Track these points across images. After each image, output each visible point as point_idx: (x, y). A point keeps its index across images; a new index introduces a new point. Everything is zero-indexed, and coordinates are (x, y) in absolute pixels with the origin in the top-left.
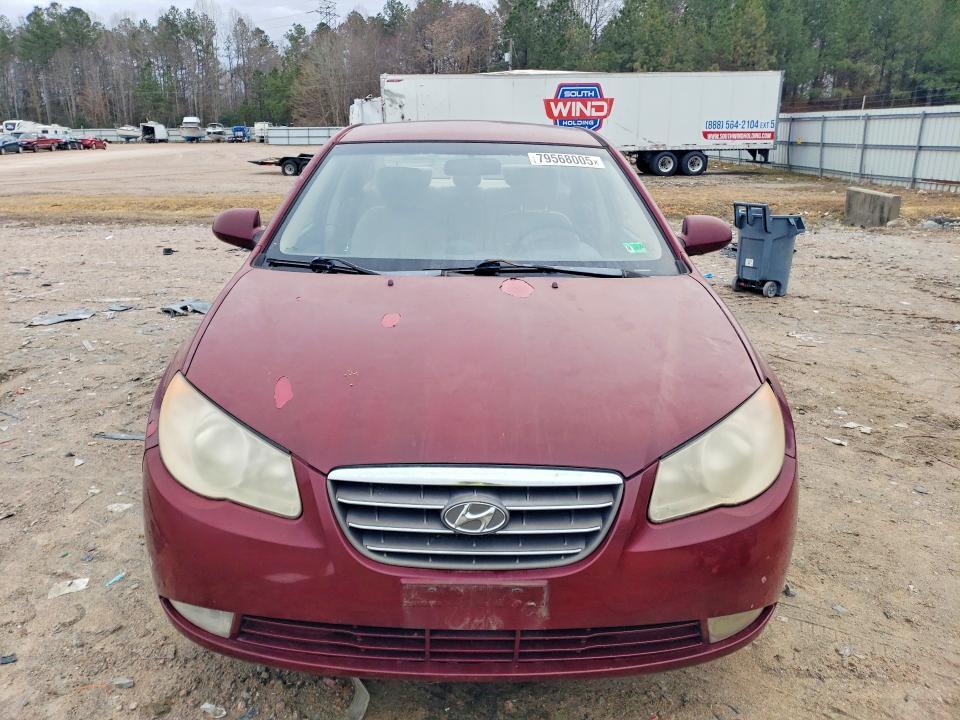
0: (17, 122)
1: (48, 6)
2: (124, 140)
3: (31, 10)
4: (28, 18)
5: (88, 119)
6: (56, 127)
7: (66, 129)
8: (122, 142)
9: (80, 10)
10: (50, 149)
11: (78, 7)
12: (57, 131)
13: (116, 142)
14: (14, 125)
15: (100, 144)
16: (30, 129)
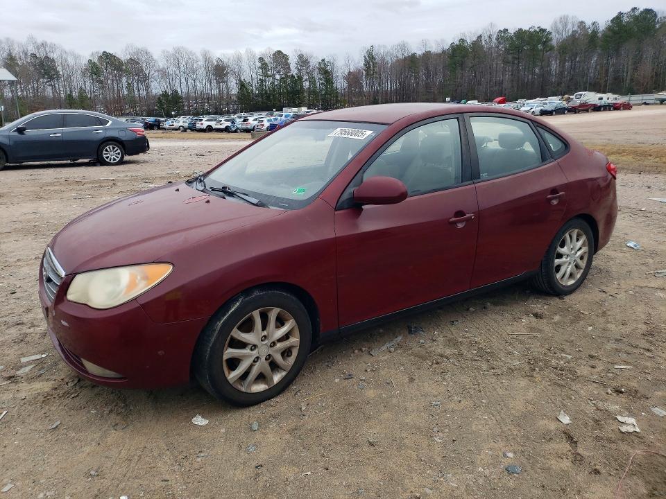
0: (584, 93)
1: (629, 10)
2: (659, 102)
3: (615, 15)
4: (612, 21)
5: (635, 88)
6: (610, 95)
7: (616, 96)
8: (656, 104)
9: (651, 10)
10: (587, 111)
11: (650, 8)
12: (609, 98)
13: (653, 104)
14: (581, 95)
15: (627, 107)
16: (591, 97)
